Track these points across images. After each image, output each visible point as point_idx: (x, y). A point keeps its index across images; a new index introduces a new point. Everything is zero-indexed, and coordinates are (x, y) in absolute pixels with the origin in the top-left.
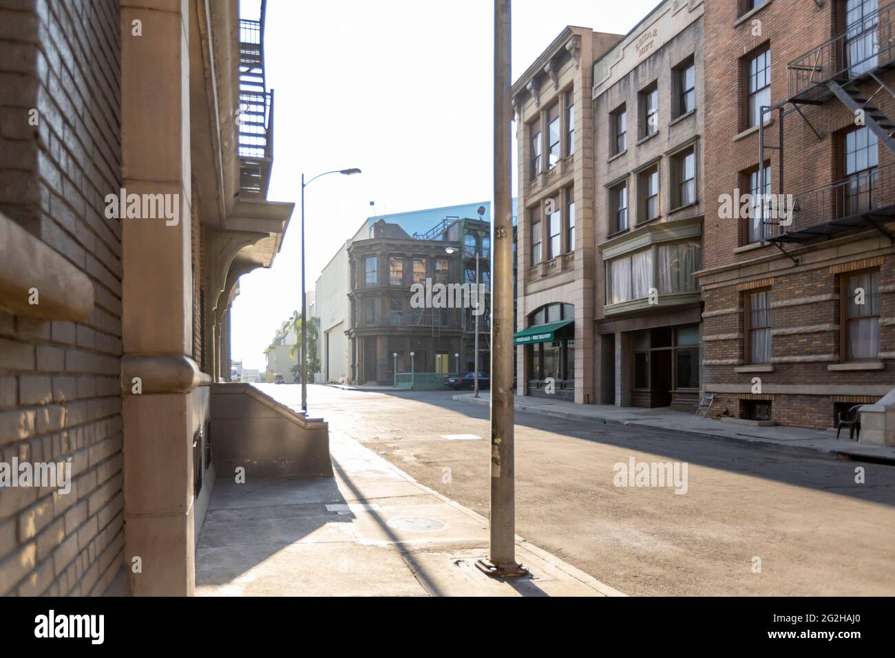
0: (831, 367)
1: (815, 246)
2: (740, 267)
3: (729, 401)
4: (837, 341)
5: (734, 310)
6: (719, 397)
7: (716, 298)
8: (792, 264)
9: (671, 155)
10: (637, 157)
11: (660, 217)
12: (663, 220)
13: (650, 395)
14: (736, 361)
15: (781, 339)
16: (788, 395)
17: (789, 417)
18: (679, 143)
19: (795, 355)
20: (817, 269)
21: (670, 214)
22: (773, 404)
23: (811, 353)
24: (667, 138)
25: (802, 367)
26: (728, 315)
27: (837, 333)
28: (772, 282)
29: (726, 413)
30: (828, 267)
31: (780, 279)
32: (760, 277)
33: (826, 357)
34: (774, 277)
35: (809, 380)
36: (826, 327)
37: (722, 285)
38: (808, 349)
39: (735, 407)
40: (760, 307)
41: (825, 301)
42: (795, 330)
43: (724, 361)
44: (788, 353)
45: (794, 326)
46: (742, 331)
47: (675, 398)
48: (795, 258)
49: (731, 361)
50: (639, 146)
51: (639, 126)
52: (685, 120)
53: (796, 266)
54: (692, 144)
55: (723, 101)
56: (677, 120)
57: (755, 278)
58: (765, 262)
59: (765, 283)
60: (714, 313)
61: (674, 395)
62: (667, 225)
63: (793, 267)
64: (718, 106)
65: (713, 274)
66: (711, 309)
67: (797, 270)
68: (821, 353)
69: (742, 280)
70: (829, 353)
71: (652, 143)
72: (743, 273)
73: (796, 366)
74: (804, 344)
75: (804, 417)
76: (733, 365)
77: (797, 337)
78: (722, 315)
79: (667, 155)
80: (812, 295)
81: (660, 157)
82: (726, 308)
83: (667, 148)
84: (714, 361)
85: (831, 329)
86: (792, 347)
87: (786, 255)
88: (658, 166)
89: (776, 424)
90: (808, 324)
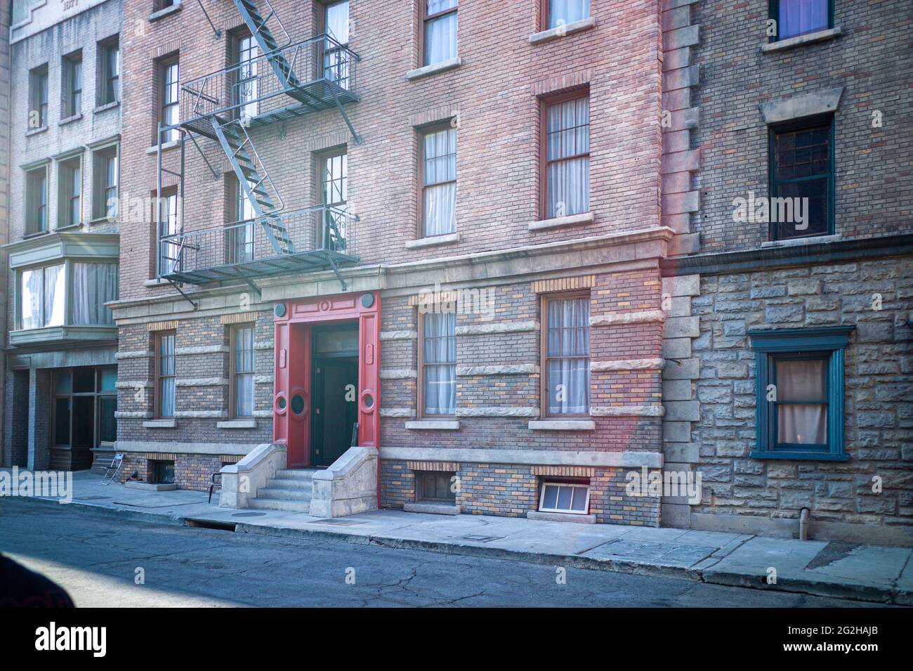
0: (221, 424)
1: (208, 292)
2: (148, 303)
3: (138, 462)
4: (226, 397)
5: (143, 352)
6: (129, 456)
7: (129, 337)
8: (192, 308)
9: (95, 149)
10: (59, 140)
11: (82, 225)
12: (85, 230)
13: (70, 453)
14: (144, 413)
15: (183, 391)
16: (188, 454)
17: (189, 479)
18: (102, 138)
19: (193, 410)
20: (212, 317)
21: (92, 224)
22: (176, 465)
23: (206, 408)
24: (91, 126)
25: (199, 423)
26: (139, 358)
27: (226, 387)
28: (176, 325)
29: (135, 476)
30: (219, 316)
31: (183, 323)
32: (167, 318)
33: (216, 413)
34: (179, 320)
35: (204, 438)
36: (217, 380)
37: (134, 321)
38: (204, 403)
39: (143, 469)
40: (170, 353)
41: (217, 352)
42: (193, 382)
43: (134, 414)
44: (187, 407)
45: (194, 377)
46: (151, 379)
47: (97, 457)
48: (194, 302)
49: (140, 414)
50: (61, 126)
51: (62, 101)
52: (109, 112)
53: (196, 310)
54: (115, 143)
55: (139, 102)
56: (101, 108)
57: (163, 318)
58: (170, 302)
59: (171, 325)
60: (127, 354)
61: (95, 454)
62: (87, 238)
63: (192, 311)
64: (135, 107)
65: (126, 307)
66: (124, 350)
67: (196, 315)
68: (213, 409)
69: (152, 319)
70: (219, 409)
71: (75, 126)
72: (154, 310)
73: (194, 422)
74: (200, 397)
75: (199, 479)
76: (142, 418)
77: (196, 389)
78: (134, 358)
79: (91, 148)
80: (208, 344)
81: (83, 150)
82: (137, 350)
83: (90, 139)
84: (125, 413)
85: (221, 383)
86: (192, 400)
87: (186, 298)
88: (81, 160)
89: (178, 488)
90: (204, 376)
